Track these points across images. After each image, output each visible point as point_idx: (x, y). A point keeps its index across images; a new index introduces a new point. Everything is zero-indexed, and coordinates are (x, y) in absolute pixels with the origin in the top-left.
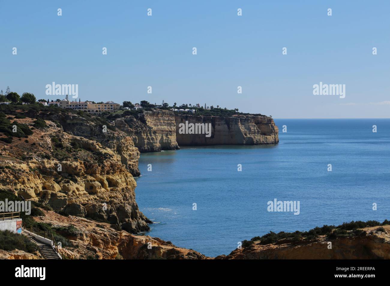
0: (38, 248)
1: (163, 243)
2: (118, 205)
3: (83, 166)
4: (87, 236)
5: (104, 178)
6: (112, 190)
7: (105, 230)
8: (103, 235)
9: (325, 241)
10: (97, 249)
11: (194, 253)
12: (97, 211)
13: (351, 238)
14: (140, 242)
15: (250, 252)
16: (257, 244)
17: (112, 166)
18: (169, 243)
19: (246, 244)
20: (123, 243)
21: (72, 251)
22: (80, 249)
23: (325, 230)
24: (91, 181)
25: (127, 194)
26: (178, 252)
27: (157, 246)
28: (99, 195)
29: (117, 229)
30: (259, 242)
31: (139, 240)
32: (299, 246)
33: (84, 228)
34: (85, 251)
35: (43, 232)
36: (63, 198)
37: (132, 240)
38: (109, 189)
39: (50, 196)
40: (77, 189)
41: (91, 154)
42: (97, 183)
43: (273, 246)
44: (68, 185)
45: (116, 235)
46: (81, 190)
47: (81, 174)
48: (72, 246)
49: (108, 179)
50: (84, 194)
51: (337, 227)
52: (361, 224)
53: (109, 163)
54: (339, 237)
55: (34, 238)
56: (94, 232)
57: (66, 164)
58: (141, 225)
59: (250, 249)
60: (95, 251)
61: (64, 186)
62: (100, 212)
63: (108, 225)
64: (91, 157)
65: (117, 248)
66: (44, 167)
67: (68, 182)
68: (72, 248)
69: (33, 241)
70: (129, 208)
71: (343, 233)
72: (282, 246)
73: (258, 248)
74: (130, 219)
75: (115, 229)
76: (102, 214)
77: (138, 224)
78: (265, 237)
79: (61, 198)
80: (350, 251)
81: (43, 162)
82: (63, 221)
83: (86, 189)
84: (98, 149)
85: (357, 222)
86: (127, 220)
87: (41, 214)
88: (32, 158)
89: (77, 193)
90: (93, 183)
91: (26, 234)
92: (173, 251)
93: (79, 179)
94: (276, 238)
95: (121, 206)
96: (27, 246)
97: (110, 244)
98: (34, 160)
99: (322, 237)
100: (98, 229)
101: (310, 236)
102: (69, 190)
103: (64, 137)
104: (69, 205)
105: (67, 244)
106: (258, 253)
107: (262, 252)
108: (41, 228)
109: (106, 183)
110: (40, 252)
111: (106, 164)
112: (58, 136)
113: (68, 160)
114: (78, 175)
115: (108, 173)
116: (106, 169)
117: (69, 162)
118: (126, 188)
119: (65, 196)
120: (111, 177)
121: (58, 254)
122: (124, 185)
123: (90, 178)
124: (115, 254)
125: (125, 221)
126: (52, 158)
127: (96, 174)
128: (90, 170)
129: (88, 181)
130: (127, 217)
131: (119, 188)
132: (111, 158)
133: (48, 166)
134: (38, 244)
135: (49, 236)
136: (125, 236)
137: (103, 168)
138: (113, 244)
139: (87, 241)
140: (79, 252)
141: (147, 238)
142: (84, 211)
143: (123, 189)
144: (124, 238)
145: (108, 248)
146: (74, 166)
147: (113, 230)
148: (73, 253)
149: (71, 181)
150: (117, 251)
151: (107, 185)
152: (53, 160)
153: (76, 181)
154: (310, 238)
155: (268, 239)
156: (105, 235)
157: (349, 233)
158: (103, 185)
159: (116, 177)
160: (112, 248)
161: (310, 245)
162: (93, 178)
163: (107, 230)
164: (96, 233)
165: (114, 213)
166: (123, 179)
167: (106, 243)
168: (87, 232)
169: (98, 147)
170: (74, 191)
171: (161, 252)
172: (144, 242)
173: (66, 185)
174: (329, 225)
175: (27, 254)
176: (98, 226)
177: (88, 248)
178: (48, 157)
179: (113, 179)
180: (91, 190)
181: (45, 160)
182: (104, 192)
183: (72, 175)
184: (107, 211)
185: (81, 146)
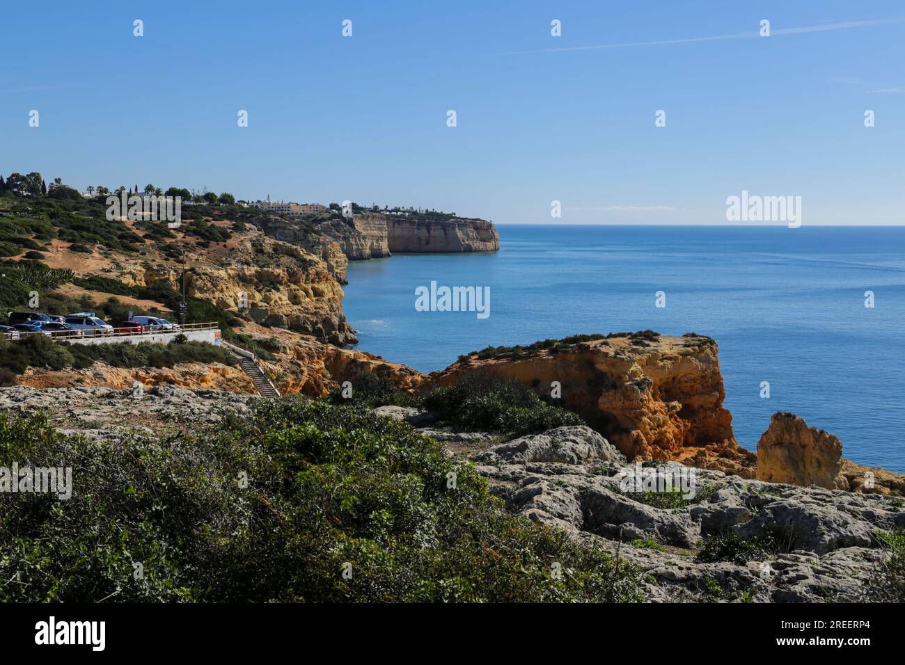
0: (238, 361)
1: (373, 358)
2: (324, 317)
3: (286, 273)
4: (290, 349)
5: (309, 287)
6: (317, 300)
7: (310, 343)
8: (307, 349)
9: (546, 355)
10: (301, 364)
11: (406, 369)
13: (574, 352)
14: (348, 357)
15: (466, 368)
16: (475, 359)
17: (317, 274)
18: (379, 358)
19: (463, 360)
20: (330, 357)
21: (275, 364)
22: (283, 363)
23: (547, 344)
24: (295, 290)
25: (334, 305)
26: (389, 368)
27: (366, 361)
28: (304, 305)
29: (323, 343)
30: (476, 357)
31: (346, 355)
32: (519, 361)
33: (288, 341)
34: (289, 365)
35: (243, 344)
36: (264, 308)
37: (339, 355)
38: (314, 299)
39: (250, 305)
40: (280, 298)
41: (294, 260)
42: (301, 293)
43: (491, 362)
44: (270, 294)
45: (322, 349)
46: (283, 299)
47: (284, 282)
48: (275, 359)
49: (313, 289)
50: (288, 304)
51: (560, 341)
52: (585, 338)
53: (314, 270)
54: (561, 351)
55: (233, 350)
56: (298, 345)
57: (268, 271)
58: (349, 338)
59: (466, 364)
60: (300, 366)
61: (266, 295)
62: (304, 323)
63: (314, 338)
64: (295, 264)
65: (323, 363)
66: (244, 274)
67: (270, 291)
68: (274, 362)
69: (232, 354)
70: (335, 320)
71: (565, 347)
72: (501, 361)
73: (475, 363)
74: (337, 332)
75: (321, 342)
76: (307, 326)
77: (346, 337)
78: (483, 351)
79: (262, 308)
80: (572, 366)
81: (243, 269)
82: (265, 333)
83: (290, 299)
84: (302, 256)
85: (580, 336)
86: (333, 332)
87: (240, 325)
88: (230, 264)
89: (280, 303)
90: (297, 292)
91: (225, 347)
92: (383, 367)
93: (281, 288)
94: (494, 353)
95: (326, 318)
96: (226, 358)
97: (316, 358)
98: (233, 267)
99: (544, 352)
100: (302, 342)
101: (531, 351)
102: (271, 300)
103: (265, 241)
104: (270, 316)
105: (269, 358)
106: (475, 369)
107: (480, 367)
108: (240, 340)
109: (311, 292)
110: (240, 365)
111: (311, 272)
112: (258, 240)
113: (268, 267)
114: (281, 284)
115: (313, 281)
116: (311, 277)
117: (270, 270)
118: (333, 298)
119: (266, 306)
120: (316, 286)
121: (260, 368)
122: (330, 295)
123: (293, 286)
124: (321, 369)
126: (253, 264)
127: (299, 282)
128: (293, 278)
129: (291, 290)
130: (334, 329)
131: (325, 298)
132: (317, 266)
133: (248, 273)
134: (239, 357)
135: (250, 349)
136: (332, 350)
137: (307, 276)
138: (319, 358)
139: (290, 355)
140: (282, 366)
141: (356, 353)
142: (287, 322)
143: (329, 300)
144: (331, 352)
145: (313, 362)
146: (276, 274)
147: (319, 343)
148: (275, 368)
149: (273, 291)
150: (324, 366)
151: (312, 295)
152: (253, 266)
153: (278, 290)
154: (531, 353)
155: (486, 354)
156: (310, 349)
157: (572, 347)
158: (307, 294)
159: (322, 286)
160: (318, 363)
161: (531, 360)
162: (297, 287)
163: (312, 343)
164: (300, 346)
165: (320, 326)
166: (330, 289)
167: (311, 357)
168: (290, 345)
169: (302, 253)
170: (276, 301)
171: (370, 368)
172: (352, 357)
173: (268, 293)
174: (551, 339)
175: (226, 367)
176: (302, 338)
177: (292, 362)
178: (248, 264)
179: (318, 288)
180: (295, 299)
181: (245, 267)
182: (309, 302)
183: (273, 283)
184: (312, 322)
185: (284, 252)
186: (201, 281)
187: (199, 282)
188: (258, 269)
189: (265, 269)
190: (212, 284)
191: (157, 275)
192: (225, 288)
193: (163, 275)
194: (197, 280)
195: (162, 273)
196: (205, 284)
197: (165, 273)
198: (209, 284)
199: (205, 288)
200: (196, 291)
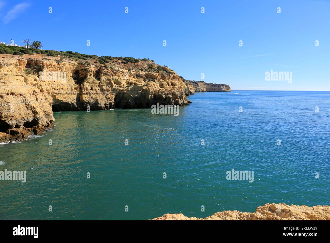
2: (173, 92)
3: (160, 76)
5: (170, 81)
12: (160, 94)
17: (174, 77)
24: (162, 82)
25: (180, 89)
28: (165, 88)
38: (172, 87)
39: (133, 84)
40: (154, 84)
41: (165, 72)
42: (165, 83)
44: (149, 82)
46: (155, 85)
47: (157, 78)
50: (157, 87)
53: (173, 75)
57: (151, 73)
58: (185, 103)
62: (161, 94)
64: (165, 73)
66: (139, 74)
67: (150, 81)
70: (178, 94)
74: (179, 99)
77: (183, 102)
79: (139, 85)
81: (139, 72)
83: (160, 85)
84: (169, 71)
86: (177, 99)
88: (133, 69)
89: (153, 86)
90: (163, 83)
93: (156, 80)
98: (134, 70)
102: (149, 85)
109: (170, 84)
111: (171, 76)
112: (151, 64)
113: (152, 72)
114: (156, 79)
115: (172, 80)
116: (171, 78)
117: (152, 73)
118: (180, 87)
120: (173, 81)
122: (180, 86)
123: (161, 80)
125: (176, 100)
126: (144, 71)
127: (165, 79)
128: (163, 77)
129: (160, 82)
130: (177, 98)
131: (177, 87)
132: (174, 74)
133: (141, 74)
137: (169, 77)
142: (153, 93)
143: (178, 87)
146: (154, 75)
149: (151, 81)
151: (171, 85)
153: (154, 81)
158: (168, 84)
159: (175, 82)
162: (163, 81)
165: (170, 96)
166: (180, 84)
170: (151, 85)
173: (148, 82)
178: (142, 70)
180: (162, 86)
181: (140, 71)
182: (168, 87)
183: (153, 78)
184: (165, 94)
185: (162, 69)
186: (106, 70)
187: (106, 71)
188: (147, 73)
189: (150, 73)
190: (114, 72)
191: (83, 66)
192: (121, 75)
193: (87, 67)
194: (104, 70)
195: (86, 65)
196: (109, 72)
197: (87, 66)
198: (111, 72)
199: (108, 74)
200: (103, 75)
